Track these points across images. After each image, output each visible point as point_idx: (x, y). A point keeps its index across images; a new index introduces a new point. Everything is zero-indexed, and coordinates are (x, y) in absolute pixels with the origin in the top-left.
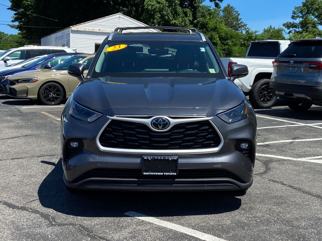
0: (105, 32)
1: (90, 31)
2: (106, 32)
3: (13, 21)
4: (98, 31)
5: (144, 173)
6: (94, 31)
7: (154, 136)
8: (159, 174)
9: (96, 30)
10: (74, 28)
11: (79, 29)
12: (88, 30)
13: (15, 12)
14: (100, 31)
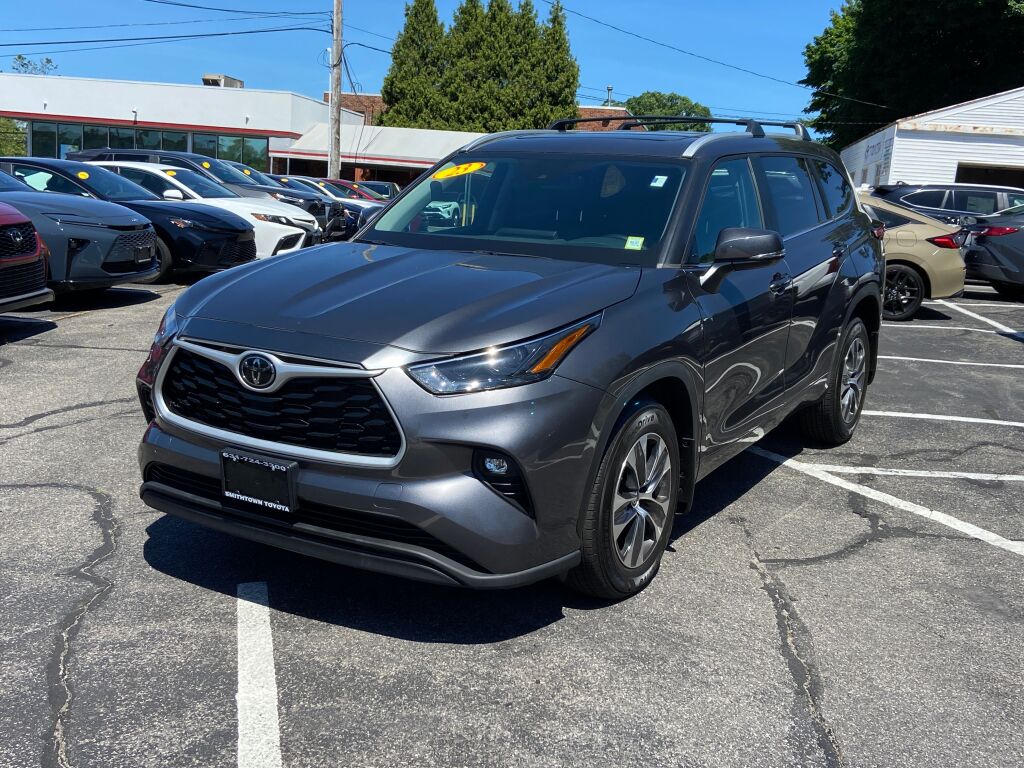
0: (990, 132)
1: (948, 130)
2: (993, 133)
3: (806, 111)
4: (971, 131)
5: (227, 494)
6: (960, 130)
7: (248, 403)
8: (255, 501)
9: (968, 128)
10: (905, 124)
11: (919, 127)
12: (943, 129)
13: (815, 90)
14: (977, 131)
